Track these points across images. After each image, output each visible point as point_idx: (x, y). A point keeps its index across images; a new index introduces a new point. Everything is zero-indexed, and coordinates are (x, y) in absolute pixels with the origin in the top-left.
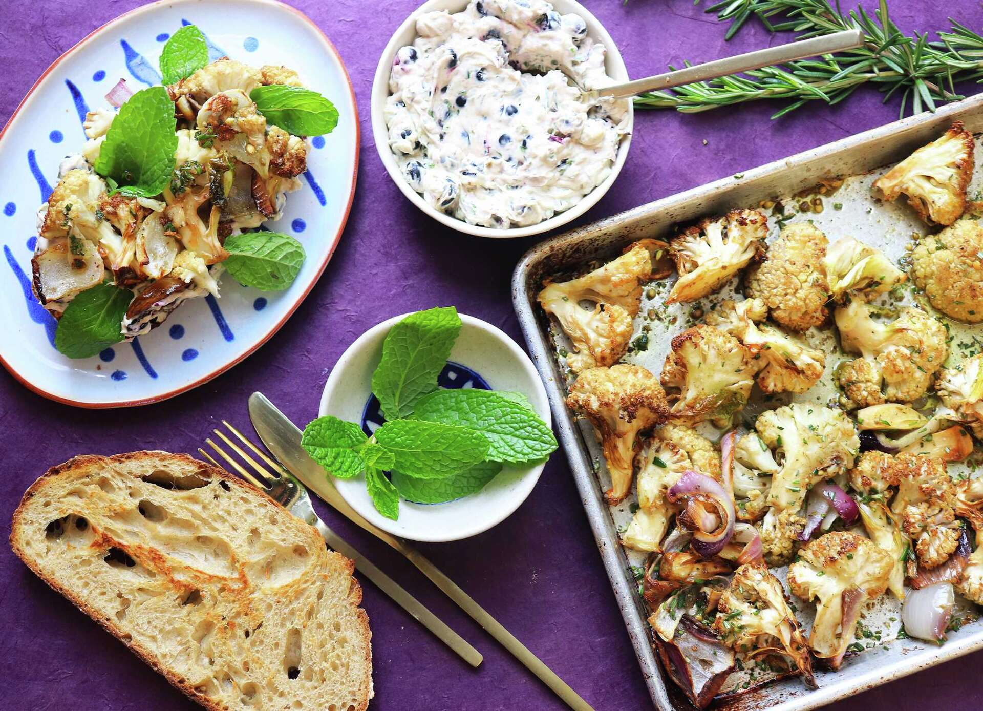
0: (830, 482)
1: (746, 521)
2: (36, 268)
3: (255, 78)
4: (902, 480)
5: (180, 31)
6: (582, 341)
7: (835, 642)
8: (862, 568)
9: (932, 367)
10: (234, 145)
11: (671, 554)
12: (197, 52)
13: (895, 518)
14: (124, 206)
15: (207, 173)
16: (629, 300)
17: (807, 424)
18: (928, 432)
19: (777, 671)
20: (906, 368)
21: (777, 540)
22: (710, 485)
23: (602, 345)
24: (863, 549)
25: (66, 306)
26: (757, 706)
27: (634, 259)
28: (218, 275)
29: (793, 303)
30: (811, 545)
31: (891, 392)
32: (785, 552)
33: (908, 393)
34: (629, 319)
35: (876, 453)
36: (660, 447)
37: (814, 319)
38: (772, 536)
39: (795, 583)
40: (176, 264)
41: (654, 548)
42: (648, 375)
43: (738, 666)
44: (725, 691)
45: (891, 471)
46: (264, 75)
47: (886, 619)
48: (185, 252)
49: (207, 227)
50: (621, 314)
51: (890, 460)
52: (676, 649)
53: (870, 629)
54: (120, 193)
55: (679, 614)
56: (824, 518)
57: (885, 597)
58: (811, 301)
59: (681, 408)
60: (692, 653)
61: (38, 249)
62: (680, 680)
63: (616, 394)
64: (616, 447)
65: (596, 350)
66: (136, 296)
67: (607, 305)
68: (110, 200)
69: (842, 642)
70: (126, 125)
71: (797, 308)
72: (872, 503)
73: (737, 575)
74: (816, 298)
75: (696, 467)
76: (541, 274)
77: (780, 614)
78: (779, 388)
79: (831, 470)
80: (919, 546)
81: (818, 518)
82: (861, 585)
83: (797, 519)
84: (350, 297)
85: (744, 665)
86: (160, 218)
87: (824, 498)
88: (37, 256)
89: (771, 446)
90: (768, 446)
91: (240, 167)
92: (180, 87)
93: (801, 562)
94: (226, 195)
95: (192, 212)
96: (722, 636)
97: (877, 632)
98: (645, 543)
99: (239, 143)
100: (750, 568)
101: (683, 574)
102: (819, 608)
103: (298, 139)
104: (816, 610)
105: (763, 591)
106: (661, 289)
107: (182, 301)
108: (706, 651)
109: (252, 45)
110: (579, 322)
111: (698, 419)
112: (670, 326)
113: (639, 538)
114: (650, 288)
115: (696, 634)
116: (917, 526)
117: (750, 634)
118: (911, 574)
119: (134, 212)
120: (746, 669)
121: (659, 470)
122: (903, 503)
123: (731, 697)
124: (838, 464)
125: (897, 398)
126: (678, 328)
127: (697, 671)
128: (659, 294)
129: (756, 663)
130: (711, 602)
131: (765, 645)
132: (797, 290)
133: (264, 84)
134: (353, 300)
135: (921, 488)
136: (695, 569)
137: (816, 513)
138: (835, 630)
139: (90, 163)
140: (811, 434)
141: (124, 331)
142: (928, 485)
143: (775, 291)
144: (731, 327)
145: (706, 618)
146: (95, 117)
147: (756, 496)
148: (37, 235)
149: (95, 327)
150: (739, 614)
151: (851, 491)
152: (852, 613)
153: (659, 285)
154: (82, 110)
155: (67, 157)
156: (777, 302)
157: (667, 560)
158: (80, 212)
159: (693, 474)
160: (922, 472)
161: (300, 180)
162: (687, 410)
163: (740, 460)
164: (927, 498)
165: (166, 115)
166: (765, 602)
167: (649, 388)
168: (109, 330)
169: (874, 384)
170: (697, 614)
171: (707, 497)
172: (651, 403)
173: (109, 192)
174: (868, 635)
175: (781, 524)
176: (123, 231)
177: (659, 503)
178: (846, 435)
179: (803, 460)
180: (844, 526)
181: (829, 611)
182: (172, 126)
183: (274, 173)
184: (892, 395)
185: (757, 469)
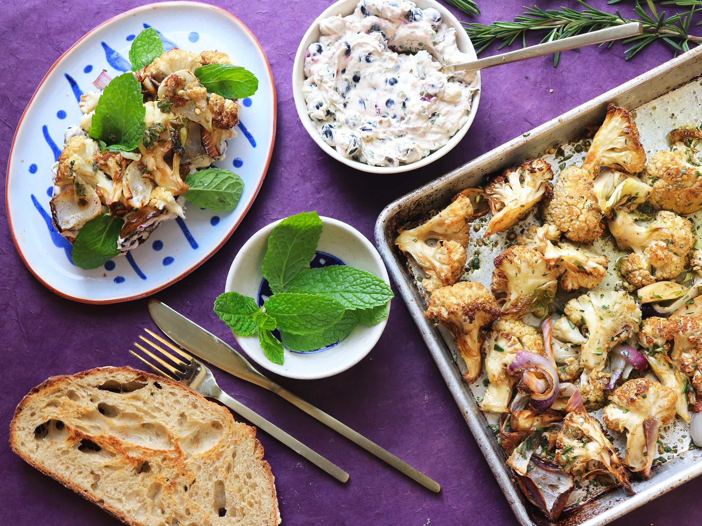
0: (624, 344)
1: (568, 381)
2: (53, 209)
3: (196, 60)
4: (675, 335)
5: (143, 33)
6: (431, 269)
7: (644, 458)
8: (654, 403)
9: (684, 251)
10: (186, 109)
11: (516, 412)
12: (155, 46)
13: (674, 364)
14: (112, 159)
15: (168, 130)
16: (461, 235)
17: (601, 305)
18: (690, 298)
19: (606, 485)
20: (666, 256)
21: (591, 391)
22: (537, 359)
23: (445, 270)
24: (654, 388)
25: (77, 233)
26: (593, 513)
27: (459, 205)
28: (183, 202)
29: (578, 225)
30: (616, 391)
31: (659, 274)
32: (599, 399)
33: (671, 272)
34: (462, 249)
35: (654, 319)
36: (498, 337)
37: (596, 233)
38: (588, 389)
39: (608, 420)
40: (152, 197)
41: (504, 410)
42: (481, 286)
43: (577, 485)
44: (570, 505)
45: (666, 330)
46: (203, 58)
47: (679, 436)
48: (158, 188)
49: (172, 169)
50: (456, 246)
51: (664, 322)
52: (530, 480)
53: (669, 445)
54: (108, 150)
55: (529, 455)
56: (624, 370)
57: (676, 421)
58: (590, 221)
59: (508, 307)
60: (543, 481)
61: (55, 195)
62: (536, 502)
63: (458, 305)
64: (465, 342)
65: (442, 275)
66: (126, 222)
67: (445, 242)
68: (102, 156)
69: (648, 458)
70: (108, 102)
71: (581, 229)
72: (656, 355)
73: (565, 421)
74: (594, 219)
75: (525, 347)
76: (395, 226)
77: (600, 445)
78: (576, 287)
79: (623, 336)
80: (694, 381)
81: (619, 371)
82: (656, 415)
83: (603, 374)
84: (280, 209)
85: (581, 485)
86: (138, 165)
87: (621, 356)
88: (53, 199)
89: (578, 324)
90: (575, 325)
91: (192, 125)
92: (145, 71)
93: (611, 405)
94: (183, 145)
95: (160, 159)
96: (562, 466)
97: (674, 448)
98: (497, 407)
99: (189, 107)
100: (574, 415)
101: (527, 425)
102: (628, 436)
103: (231, 101)
104: (626, 438)
105: (586, 430)
106: (484, 223)
107: (159, 223)
108: (552, 478)
109: (194, 38)
110: (427, 256)
111: (521, 313)
112: (494, 248)
113: (492, 404)
114: (476, 224)
115: (543, 467)
116: (690, 367)
117: (582, 462)
118: (692, 402)
119: (119, 163)
120: (583, 487)
121: (499, 354)
122: (679, 352)
123: (575, 509)
124: (627, 331)
125: (663, 278)
126: (500, 249)
127: (548, 493)
128: (482, 227)
129: (590, 481)
130: (551, 442)
131: (594, 468)
132: (578, 216)
133: (203, 64)
134: (282, 211)
135: (689, 340)
136: (536, 420)
137: (616, 368)
138: (642, 450)
139: (86, 131)
140: (605, 312)
141: (119, 247)
142: (693, 337)
143: (563, 220)
144: (535, 246)
145: (549, 455)
146: (87, 98)
147: (572, 362)
148: (53, 185)
149: (98, 246)
150: (571, 449)
151: (640, 348)
152: (652, 437)
153: (482, 220)
154: (78, 93)
155: (69, 128)
156: (567, 227)
157: (514, 417)
158: (82, 165)
159: (524, 353)
160: (688, 328)
161: (236, 131)
162: (512, 308)
163: (557, 338)
164: (694, 346)
165: (135, 92)
166: (588, 438)
167: (482, 297)
168: (109, 248)
169: (645, 270)
170: (542, 452)
171: (536, 368)
172: (484, 307)
173: (101, 150)
174: (668, 450)
175: (592, 379)
176: (113, 177)
177: (502, 377)
178: (631, 309)
179: (601, 332)
180: (639, 374)
181: (635, 437)
182: (140, 100)
183: (217, 127)
184: (659, 276)
185: (570, 342)
